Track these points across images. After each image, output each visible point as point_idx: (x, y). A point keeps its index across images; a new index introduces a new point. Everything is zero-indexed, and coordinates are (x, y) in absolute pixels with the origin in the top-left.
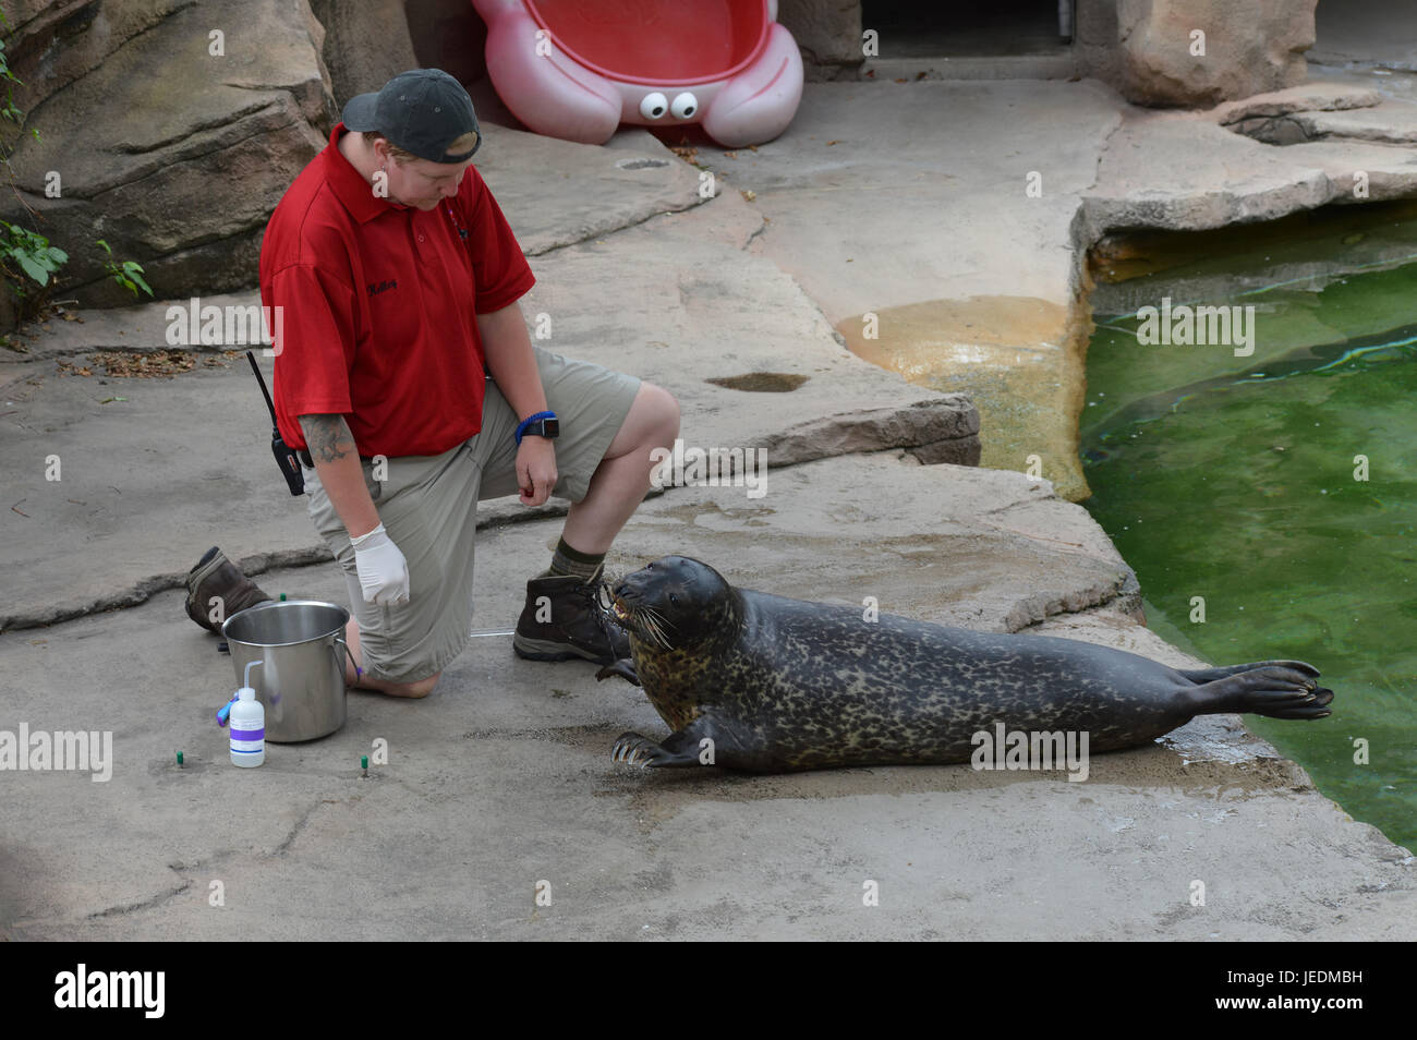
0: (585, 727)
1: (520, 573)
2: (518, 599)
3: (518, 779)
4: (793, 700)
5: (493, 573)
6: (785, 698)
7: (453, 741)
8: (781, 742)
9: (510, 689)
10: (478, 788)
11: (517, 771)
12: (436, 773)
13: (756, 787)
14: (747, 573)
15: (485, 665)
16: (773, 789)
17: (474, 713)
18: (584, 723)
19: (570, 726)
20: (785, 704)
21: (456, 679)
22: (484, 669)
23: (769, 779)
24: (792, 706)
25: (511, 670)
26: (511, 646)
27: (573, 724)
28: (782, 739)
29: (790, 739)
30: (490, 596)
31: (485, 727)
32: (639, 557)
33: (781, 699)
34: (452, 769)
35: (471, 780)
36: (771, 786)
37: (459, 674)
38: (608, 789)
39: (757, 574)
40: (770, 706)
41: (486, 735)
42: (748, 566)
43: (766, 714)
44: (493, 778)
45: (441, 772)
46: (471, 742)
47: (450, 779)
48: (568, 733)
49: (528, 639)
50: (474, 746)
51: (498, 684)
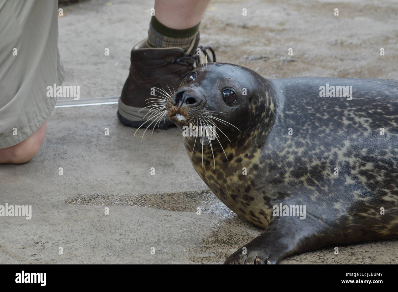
0: (186, 193)
1: (126, 42)
2: (124, 68)
3: (117, 244)
4: (363, 173)
5: (99, 42)
6: (353, 172)
7: (54, 206)
8: (364, 214)
9: (113, 155)
10: (77, 253)
11: (117, 237)
12: (36, 239)
13: (353, 255)
14: (351, 43)
15: (89, 132)
16: (370, 257)
17: (77, 179)
18: (184, 190)
19: (171, 192)
20: (355, 178)
21: (59, 146)
22: (87, 136)
23: (366, 247)
24: (363, 179)
25: (114, 138)
26: (115, 114)
27: (174, 191)
28: (365, 211)
29: (372, 211)
30: (96, 64)
31: (86, 192)
32: (244, 27)
33: (349, 174)
34: (52, 234)
35: (70, 245)
36: (368, 255)
37: (63, 140)
38: (206, 255)
39: (361, 45)
40: (339, 181)
41: (87, 201)
42: (351, 36)
43: (338, 190)
44: (92, 243)
45: (41, 237)
46: (72, 207)
47: (50, 244)
48: (167, 198)
49: (130, 107)
50: (76, 212)
51: (101, 151)
